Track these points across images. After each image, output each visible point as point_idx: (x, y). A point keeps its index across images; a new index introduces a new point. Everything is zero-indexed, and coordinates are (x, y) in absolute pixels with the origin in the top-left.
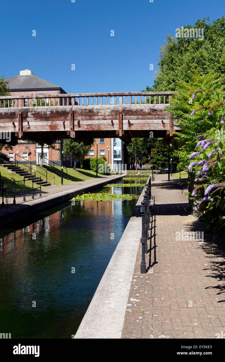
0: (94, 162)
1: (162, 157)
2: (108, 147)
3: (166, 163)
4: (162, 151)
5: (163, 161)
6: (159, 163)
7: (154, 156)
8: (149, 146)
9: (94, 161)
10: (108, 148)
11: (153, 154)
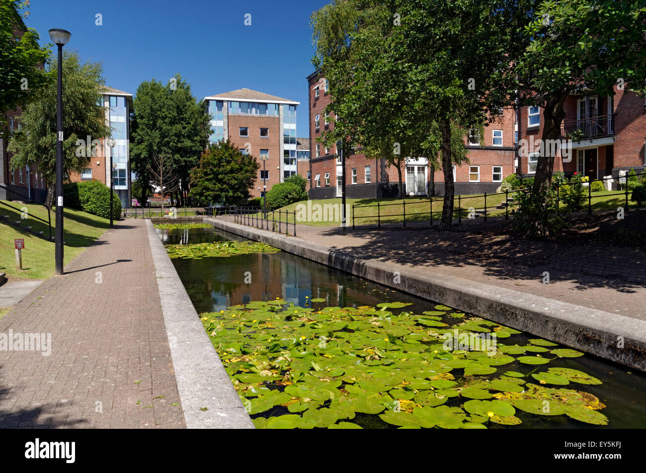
0: (86, 191)
1: (215, 184)
2: (98, 163)
3: (223, 194)
4: (213, 173)
5: (217, 191)
6: (209, 195)
7: (198, 182)
8: (184, 164)
9: (86, 189)
10: (99, 165)
11: (196, 178)
